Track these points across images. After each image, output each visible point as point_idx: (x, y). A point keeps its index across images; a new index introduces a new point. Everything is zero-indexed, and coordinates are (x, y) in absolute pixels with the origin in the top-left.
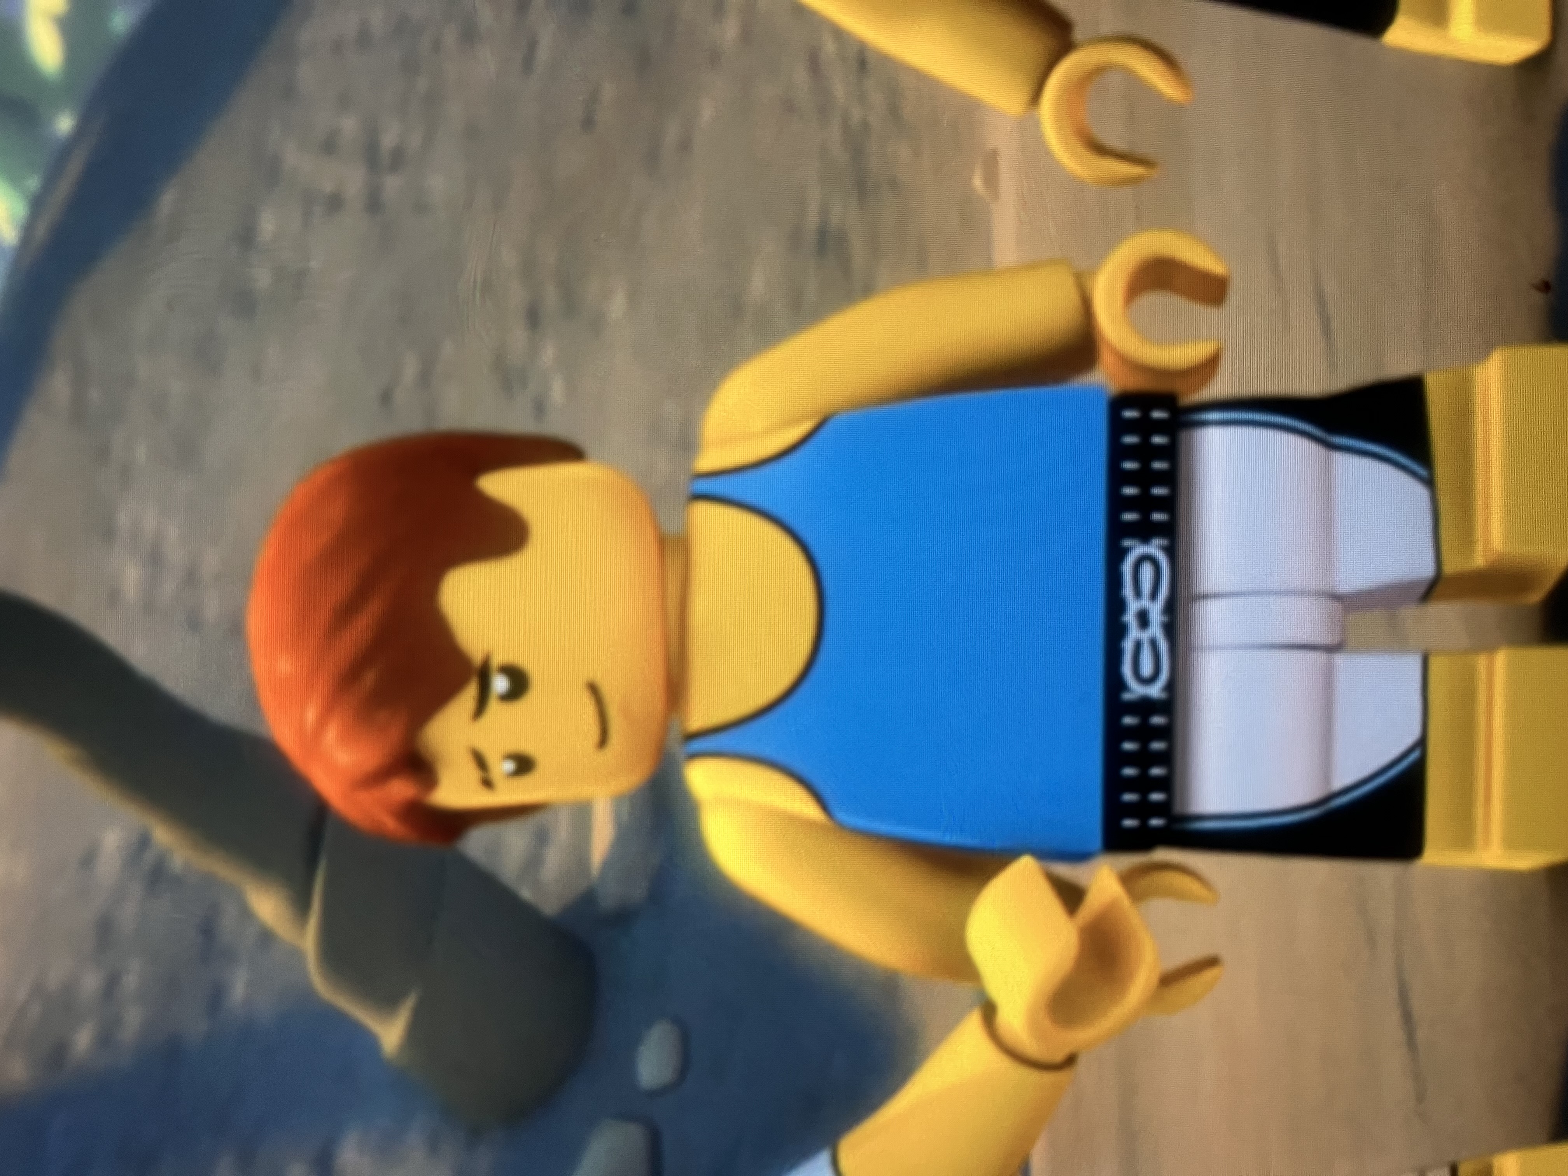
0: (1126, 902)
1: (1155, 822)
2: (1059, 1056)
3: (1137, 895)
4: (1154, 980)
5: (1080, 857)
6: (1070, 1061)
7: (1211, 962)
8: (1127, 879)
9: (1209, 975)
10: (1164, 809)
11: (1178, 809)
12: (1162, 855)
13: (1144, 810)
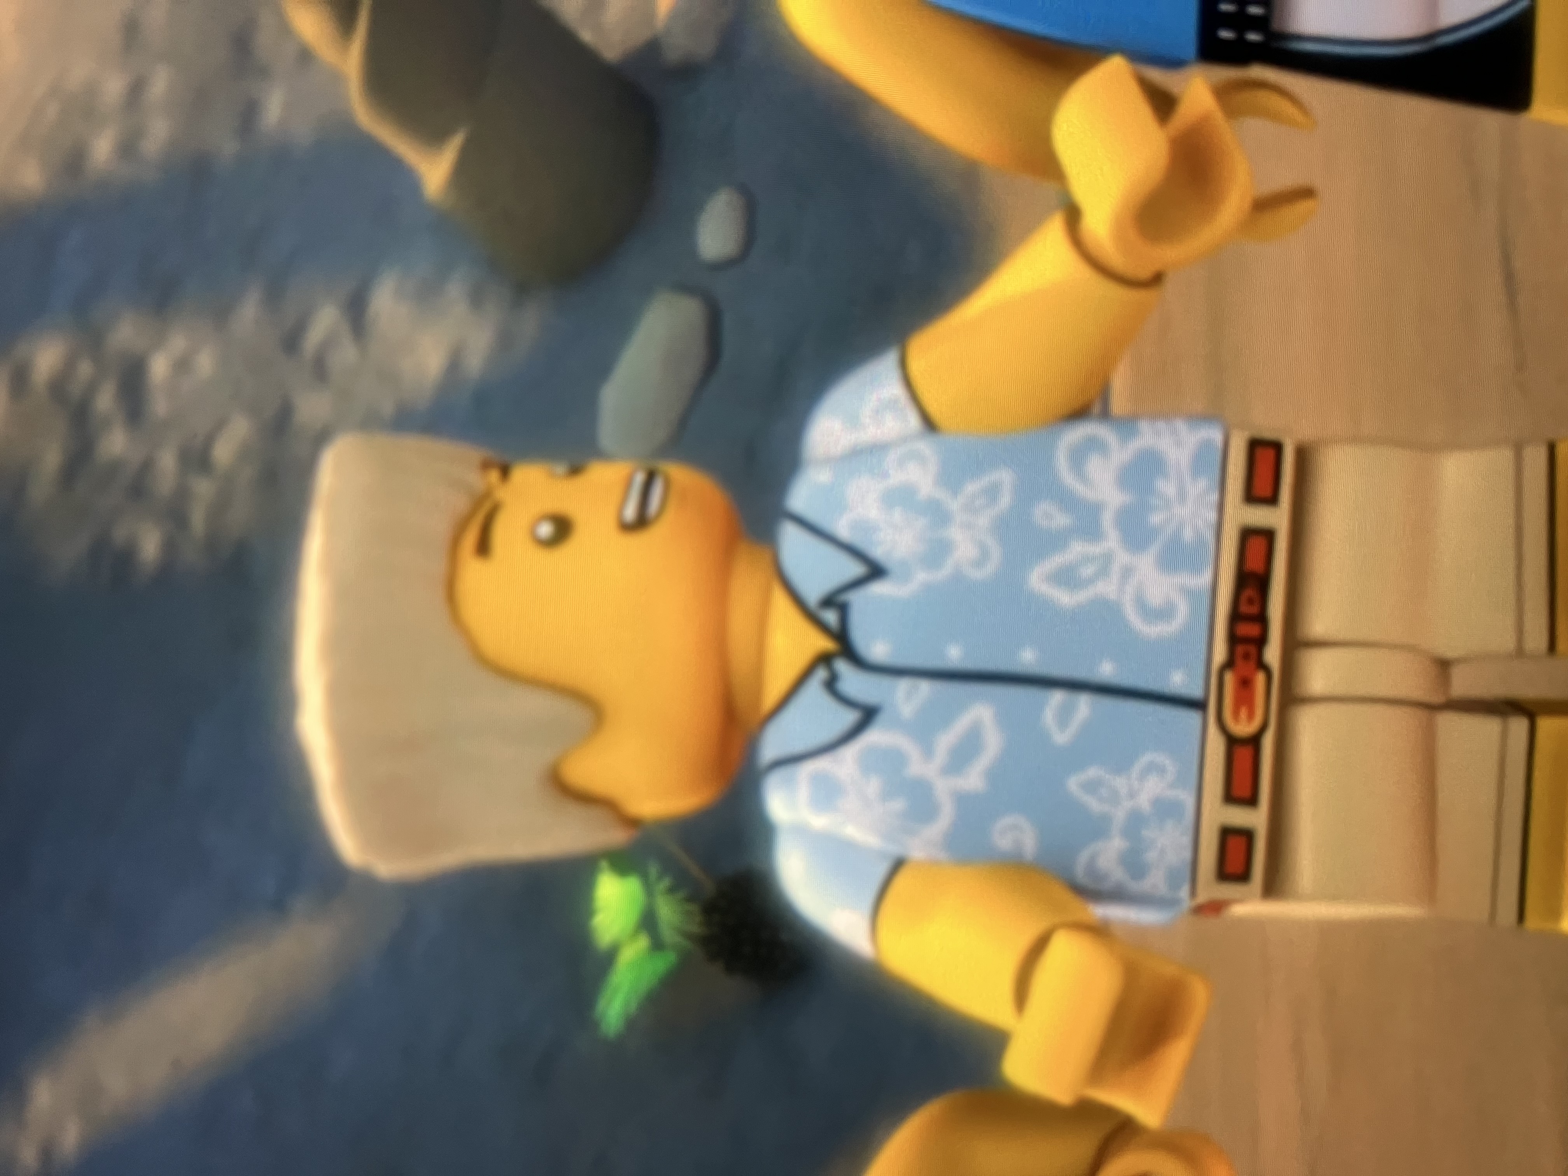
0: (1218, 116)
1: (1253, 37)
2: (1144, 272)
3: (1231, 111)
4: (1247, 204)
5: (1173, 63)
6: (1156, 280)
7: (1306, 193)
8: (1222, 93)
9: (1303, 206)
10: (1262, 24)
11: (1276, 26)
12: (1259, 72)
13: (1241, 22)
